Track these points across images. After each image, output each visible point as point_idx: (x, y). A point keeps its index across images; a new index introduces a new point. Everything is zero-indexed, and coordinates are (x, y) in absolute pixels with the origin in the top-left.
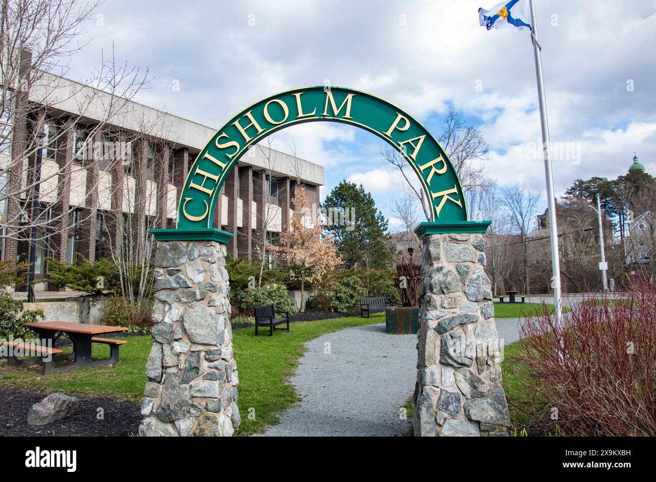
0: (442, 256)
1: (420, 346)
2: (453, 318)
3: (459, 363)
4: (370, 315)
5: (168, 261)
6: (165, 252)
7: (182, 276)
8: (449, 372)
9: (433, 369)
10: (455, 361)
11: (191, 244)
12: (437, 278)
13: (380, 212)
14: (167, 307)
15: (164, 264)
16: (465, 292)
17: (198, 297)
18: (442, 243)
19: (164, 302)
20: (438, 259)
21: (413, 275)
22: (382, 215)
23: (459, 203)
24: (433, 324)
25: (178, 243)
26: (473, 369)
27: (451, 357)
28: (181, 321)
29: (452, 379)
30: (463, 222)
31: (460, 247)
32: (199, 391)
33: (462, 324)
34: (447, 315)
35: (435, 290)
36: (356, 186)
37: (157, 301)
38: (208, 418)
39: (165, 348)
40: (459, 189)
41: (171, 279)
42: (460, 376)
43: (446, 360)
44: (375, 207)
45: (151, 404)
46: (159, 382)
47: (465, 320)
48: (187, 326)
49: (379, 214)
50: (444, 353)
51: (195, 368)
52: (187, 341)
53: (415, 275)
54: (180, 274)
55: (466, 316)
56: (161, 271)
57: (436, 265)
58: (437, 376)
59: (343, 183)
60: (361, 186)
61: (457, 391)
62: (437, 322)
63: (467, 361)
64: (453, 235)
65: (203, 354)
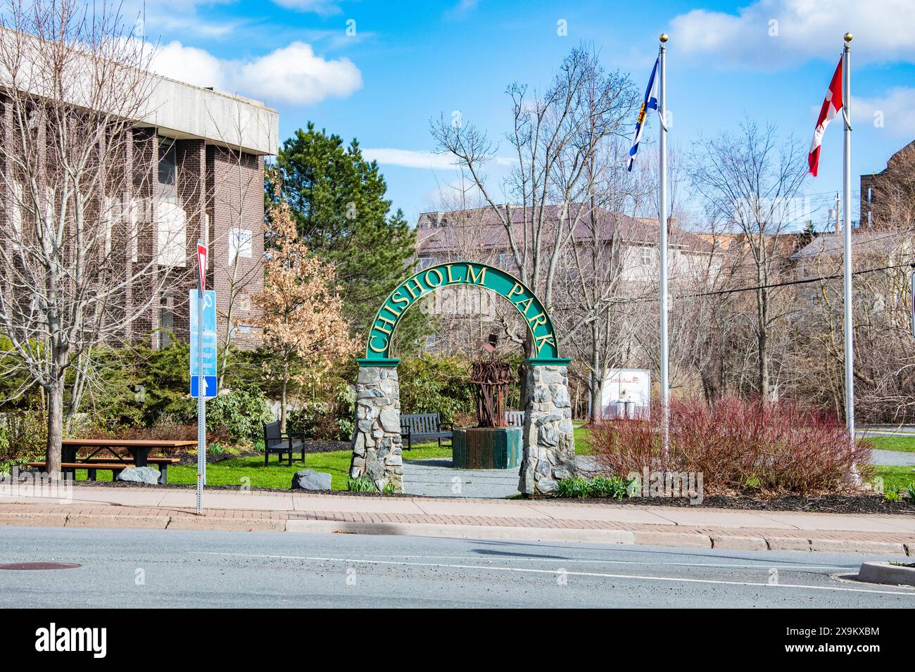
0: (541, 379)
1: (525, 437)
2: (547, 417)
3: (549, 444)
4: (413, 446)
5: (367, 379)
6: (365, 374)
7: (377, 389)
8: (543, 450)
9: (533, 447)
10: (547, 443)
11: (382, 369)
12: (537, 393)
13: (400, 212)
14: (367, 410)
15: (365, 382)
16: (553, 402)
17: (389, 403)
18: (541, 371)
19: (366, 407)
20: (538, 381)
21: (497, 378)
22: (403, 219)
23: (553, 344)
24: (534, 421)
25: (374, 368)
26: (557, 448)
27: (544, 440)
28: (379, 419)
29: (545, 454)
30: (555, 359)
31: (552, 374)
32: (391, 461)
33: (551, 421)
34: (542, 415)
35: (536, 400)
36: (340, 142)
37: (360, 406)
38: (396, 478)
39: (366, 435)
40: (554, 335)
41: (370, 391)
42: (549, 452)
43: (541, 442)
44: (386, 197)
45: (358, 471)
46: (363, 458)
47: (553, 419)
48: (382, 421)
49: (396, 215)
50: (540, 437)
51: (388, 447)
52: (382, 431)
53: (500, 377)
54: (375, 388)
55: (554, 416)
56: (362, 386)
57: (537, 384)
58: (536, 452)
59: (306, 131)
60: (355, 144)
61: (547, 461)
62: (536, 419)
63: (553, 443)
64: (549, 366)
65: (392, 439)
